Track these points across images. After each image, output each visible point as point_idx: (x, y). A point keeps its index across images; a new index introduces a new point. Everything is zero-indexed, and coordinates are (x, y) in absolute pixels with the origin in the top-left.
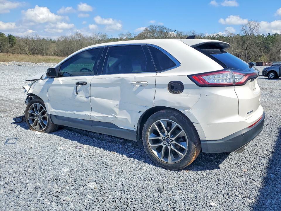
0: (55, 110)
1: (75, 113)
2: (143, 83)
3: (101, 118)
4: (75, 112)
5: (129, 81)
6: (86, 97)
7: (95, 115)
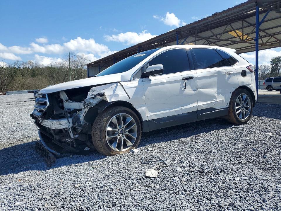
0: (155, 113)
1: (182, 109)
2: (231, 72)
3: (206, 106)
4: (182, 107)
5: (223, 72)
6: (193, 90)
7: (202, 104)
